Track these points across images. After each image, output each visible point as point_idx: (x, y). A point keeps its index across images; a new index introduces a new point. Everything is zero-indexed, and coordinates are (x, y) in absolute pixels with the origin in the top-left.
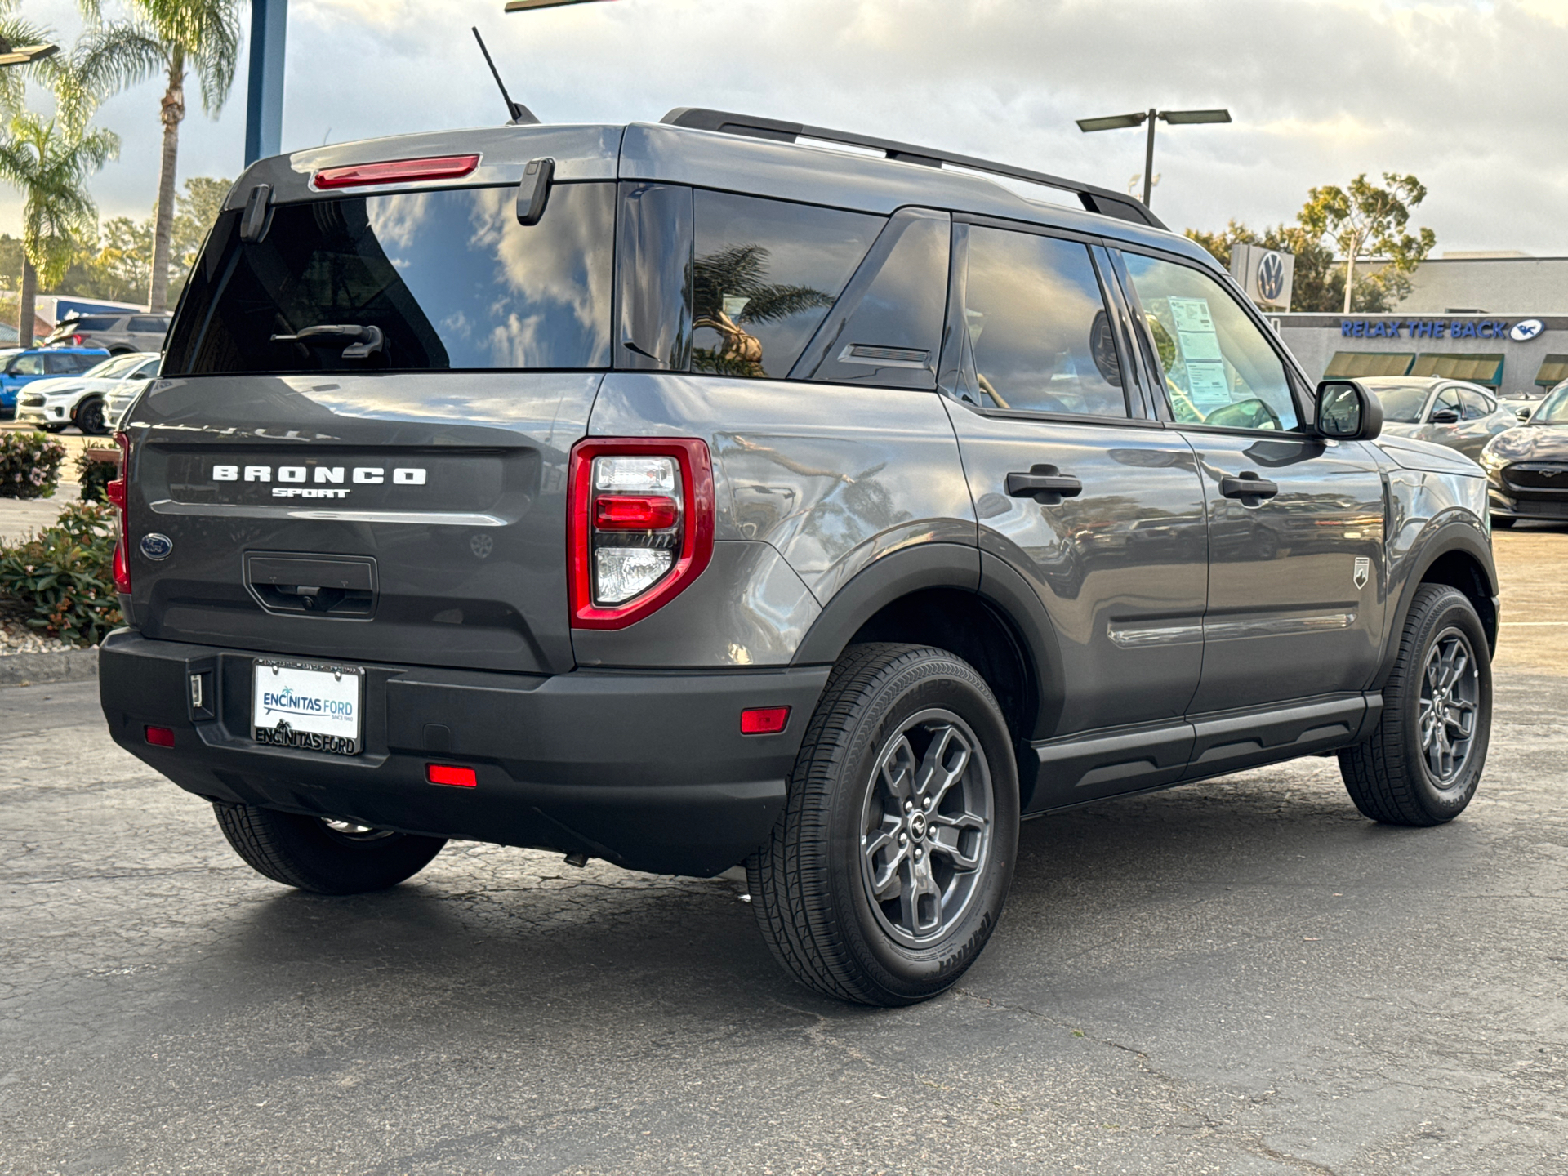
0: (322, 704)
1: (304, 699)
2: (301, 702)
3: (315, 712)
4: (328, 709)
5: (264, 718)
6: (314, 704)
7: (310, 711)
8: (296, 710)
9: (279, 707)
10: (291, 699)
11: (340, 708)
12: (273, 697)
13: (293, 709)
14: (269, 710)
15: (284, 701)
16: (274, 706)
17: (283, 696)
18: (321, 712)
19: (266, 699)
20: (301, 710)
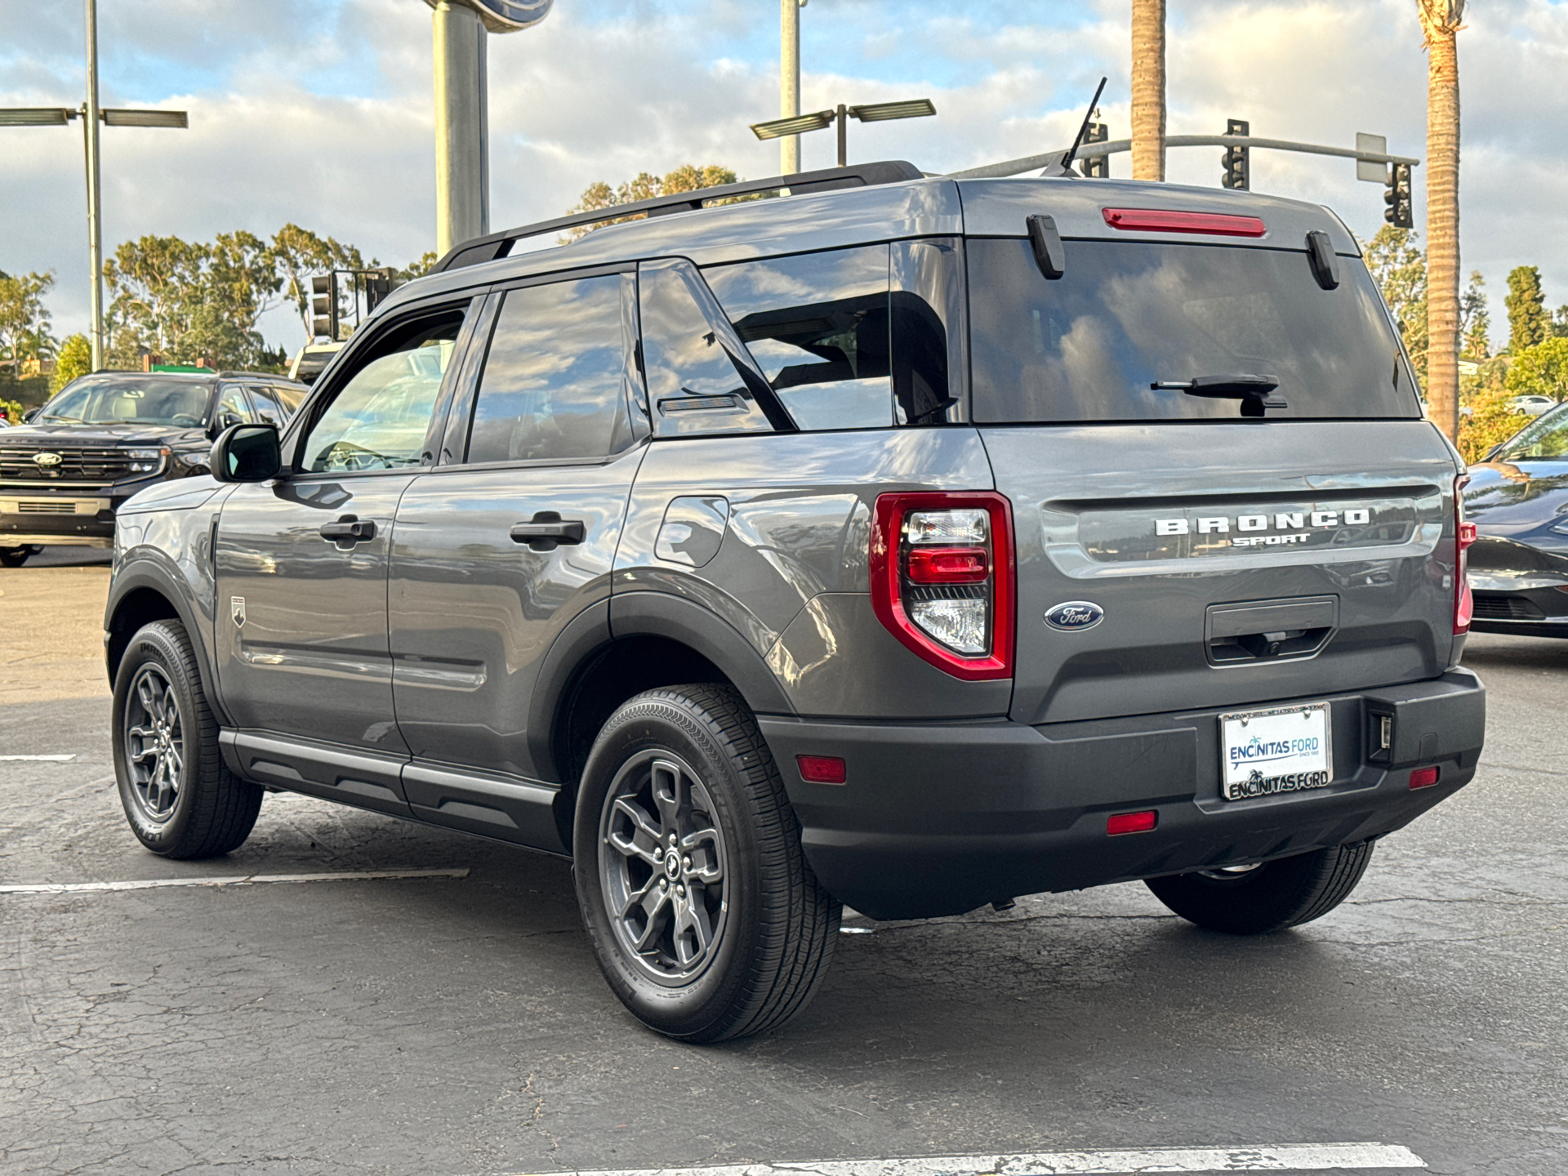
0: (1290, 745)
1: (1272, 744)
2: (1270, 747)
3: (1284, 754)
4: (1296, 749)
5: (1235, 774)
6: (1282, 747)
7: (1279, 755)
8: (1265, 757)
9: (1247, 759)
10: (1259, 747)
11: (1308, 745)
12: (1240, 749)
13: (1261, 757)
14: (1237, 764)
15: (1251, 751)
16: (1242, 759)
17: (1251, 747)
18: (1290, 753)
19: (1232, 753)
20: (1270, 756)
